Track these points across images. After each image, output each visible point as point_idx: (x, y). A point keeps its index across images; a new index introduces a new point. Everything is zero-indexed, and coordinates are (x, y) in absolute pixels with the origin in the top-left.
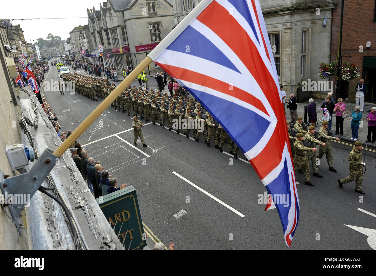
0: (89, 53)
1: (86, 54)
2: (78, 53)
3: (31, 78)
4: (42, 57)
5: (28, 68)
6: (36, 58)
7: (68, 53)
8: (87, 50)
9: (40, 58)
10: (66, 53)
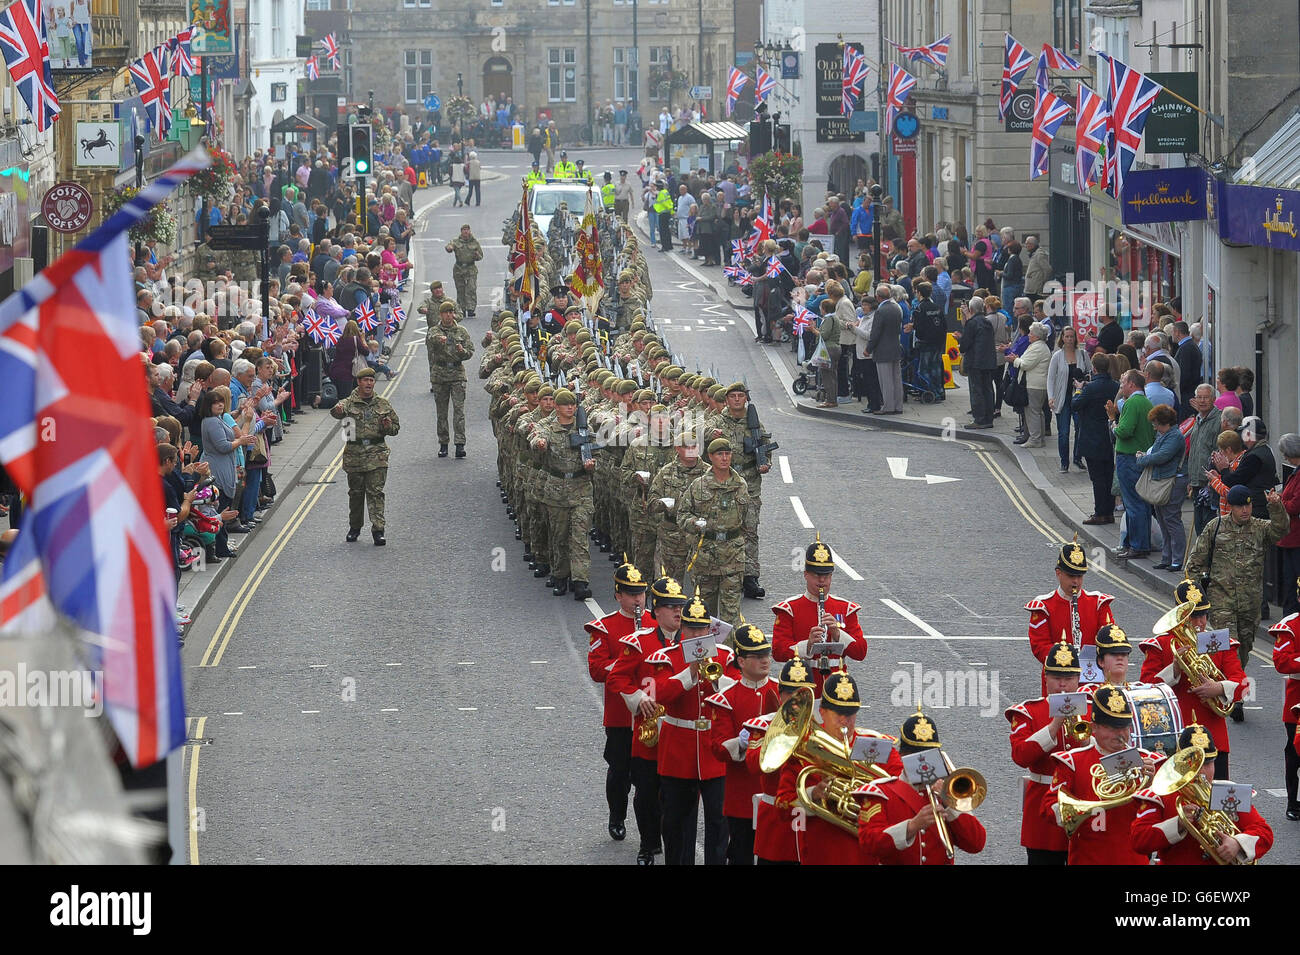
0: (1208, 148)
1: (1143, 158)
2: (988, 119)
3: (97, 469)
4: (316, 93)
5: (85, 280)
6: (223, 109)
7: (805, 87)
8: (1182, 84)
9: (290, 108)
10: (772, 81)
